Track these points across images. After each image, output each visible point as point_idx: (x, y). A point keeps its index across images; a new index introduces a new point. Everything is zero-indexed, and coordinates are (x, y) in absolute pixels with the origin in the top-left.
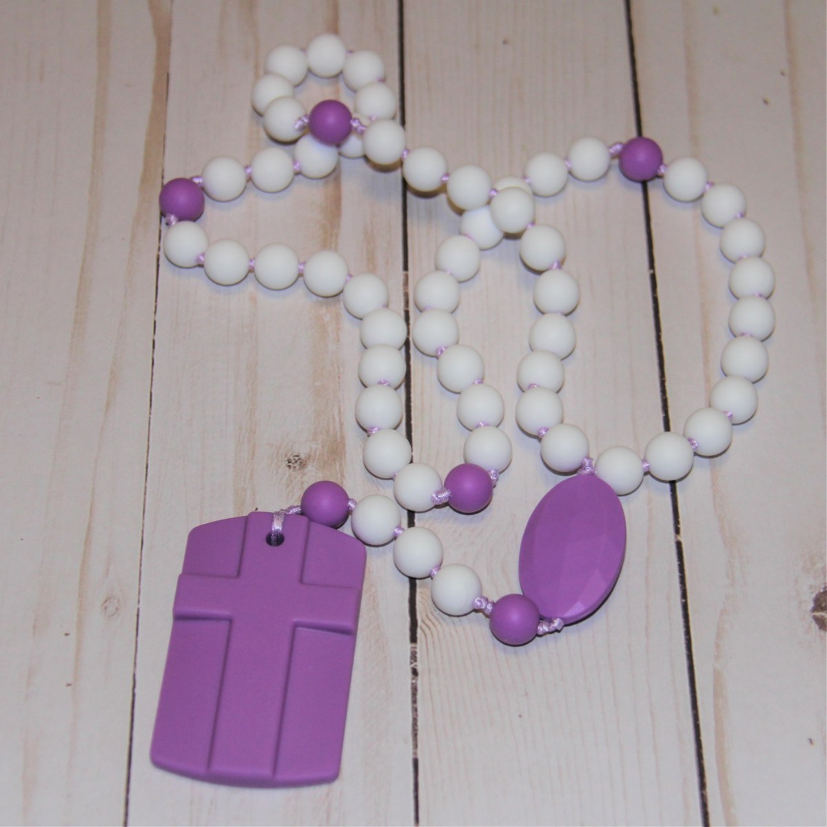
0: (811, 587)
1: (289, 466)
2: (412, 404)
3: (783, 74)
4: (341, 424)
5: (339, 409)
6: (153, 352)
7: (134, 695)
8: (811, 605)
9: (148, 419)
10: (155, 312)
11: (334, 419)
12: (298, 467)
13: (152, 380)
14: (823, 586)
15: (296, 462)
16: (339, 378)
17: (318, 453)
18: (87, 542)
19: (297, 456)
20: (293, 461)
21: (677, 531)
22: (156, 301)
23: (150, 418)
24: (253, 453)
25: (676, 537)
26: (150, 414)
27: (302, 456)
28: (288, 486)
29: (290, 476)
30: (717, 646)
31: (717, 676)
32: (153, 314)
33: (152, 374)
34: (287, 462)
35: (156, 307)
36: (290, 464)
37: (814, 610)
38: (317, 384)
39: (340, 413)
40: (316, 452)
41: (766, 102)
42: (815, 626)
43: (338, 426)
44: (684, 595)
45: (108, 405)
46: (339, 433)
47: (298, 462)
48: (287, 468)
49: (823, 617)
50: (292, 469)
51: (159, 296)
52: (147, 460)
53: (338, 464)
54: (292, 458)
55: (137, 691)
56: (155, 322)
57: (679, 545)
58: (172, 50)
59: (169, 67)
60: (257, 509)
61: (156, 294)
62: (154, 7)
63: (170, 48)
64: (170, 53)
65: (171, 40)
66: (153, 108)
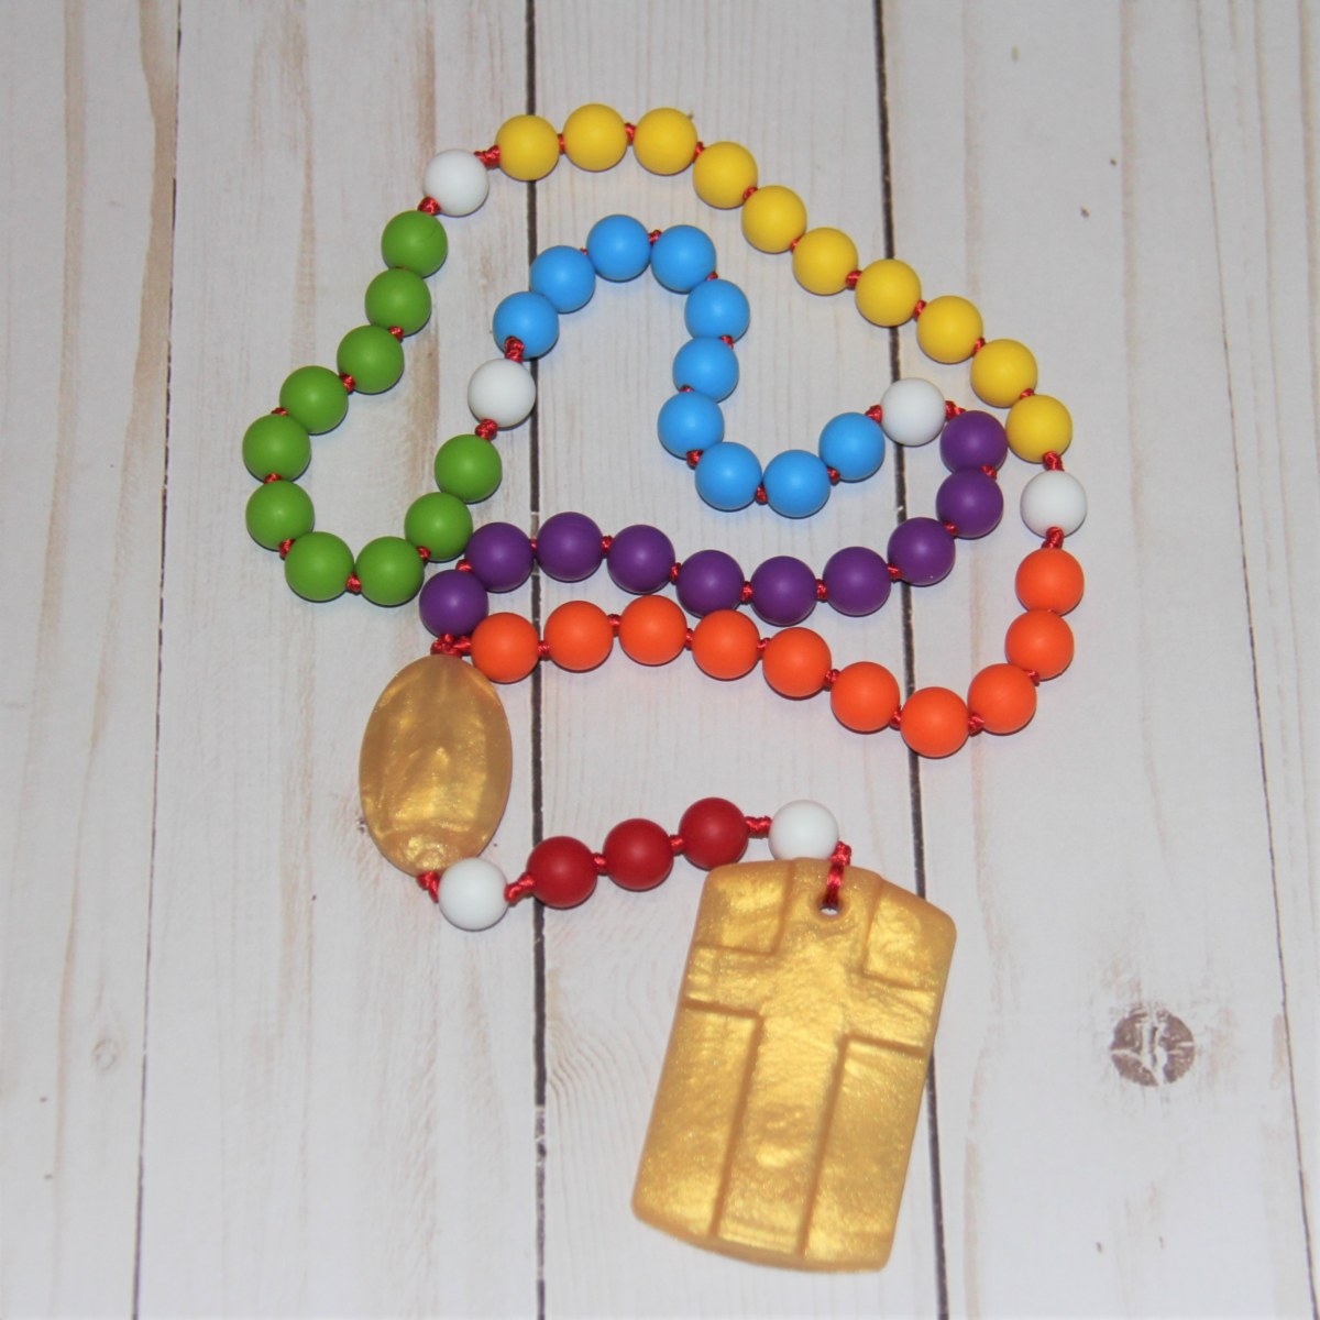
0: (1112, 1010)
1: (362, 829)
2: (543, 730)
3: (1113, 162)
6: (160, 649)
7: (141, 1189)
8: (1111, 1038)
9: (154, 757)
10: (162, 585)
13: (159, 695)
14: (1128, 1009)
18: (70, 956)
22: (163, 567)
23: (157, 756)
24: (309, 810)
26: (157, 749)
28: (360, 860)
29: (363, 844)
30: (974, 1105)
31: (971, 1152)
32: (158, 588)
33: (159, 685)
34: (358, 823)
35: (163, 577)
36: (363, 826)
37: (1115, 1045)
41: (1085, 213)
42: (1114, 1071)
45: (95, 737)
48: (359, 833)
49: (1126, 1056)
50: (365, 834)
51: (166, 558)
52: (154, 823)
55: (146, 1182)
56: (162, 601)
58: (179, 140)
59: (174, 169)
60: (314, 898)
61: (163, 555)
62: (150, 66)
63: (176, 136)
64: (176, 144)
65: (177, 121)
66: (152, 240)
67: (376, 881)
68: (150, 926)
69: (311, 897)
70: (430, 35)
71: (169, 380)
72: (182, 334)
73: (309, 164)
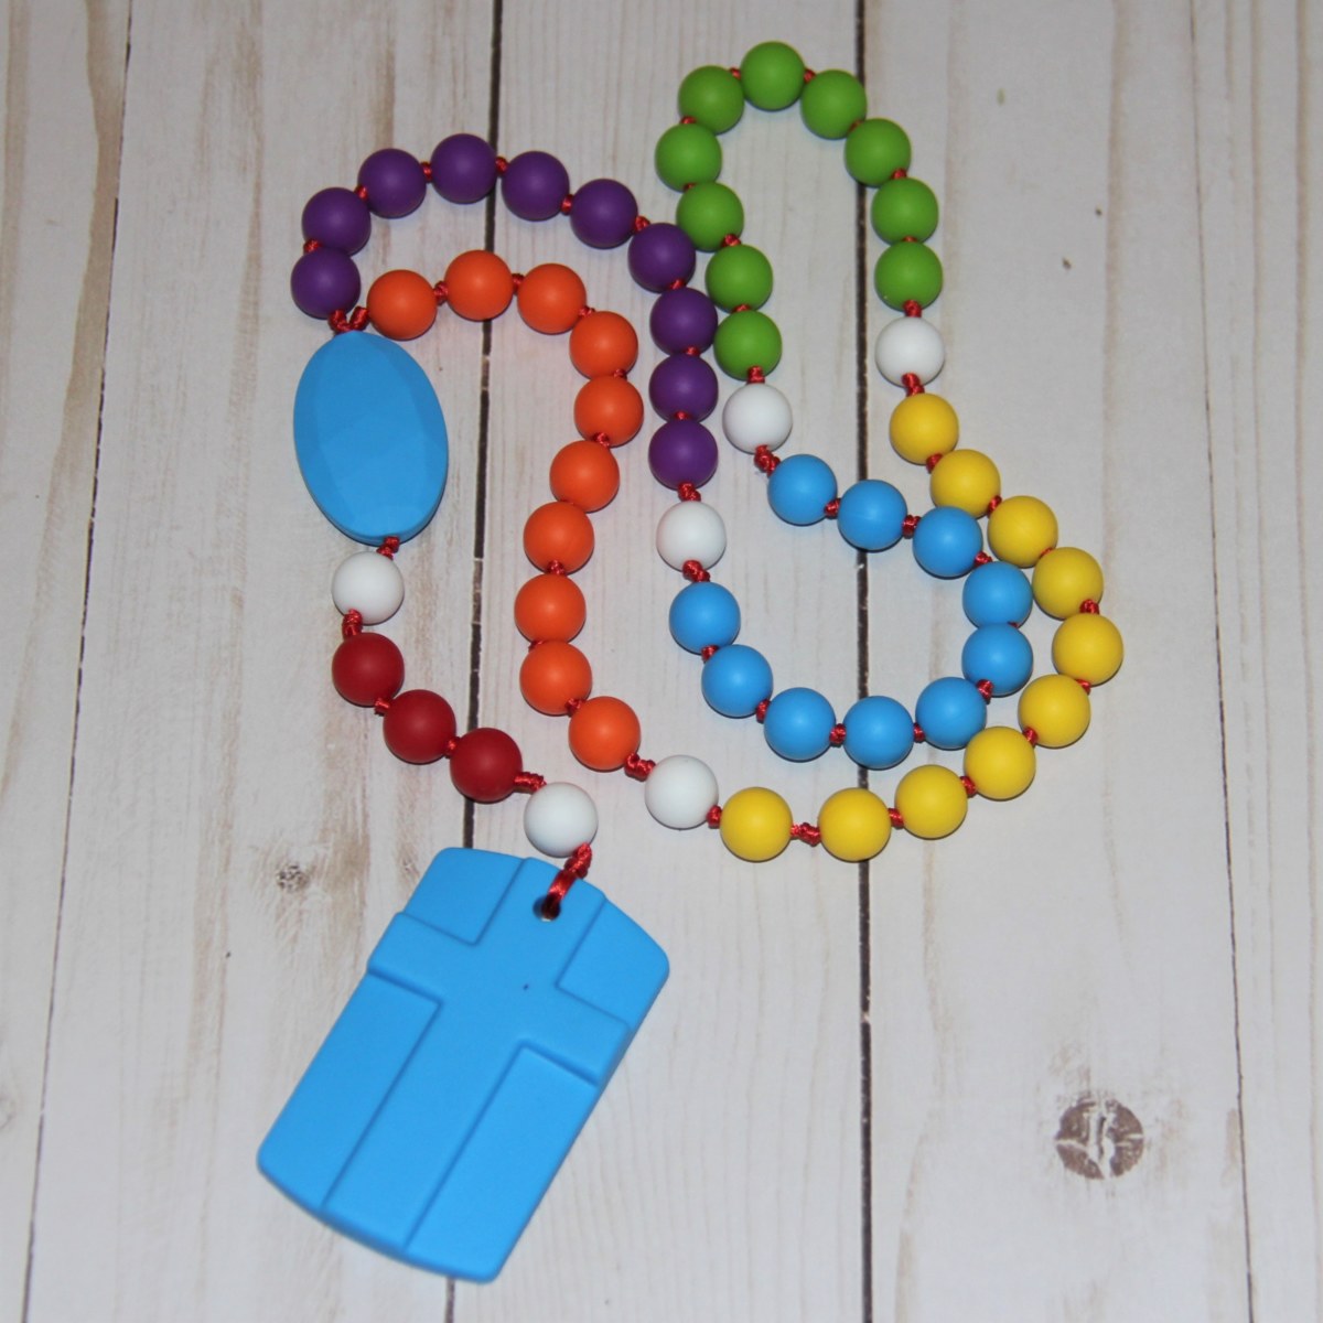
0: (1059, 1098)
1: (282, 885)
3: (1099, 213)
4: (366, 816)
5: (364, 791)
6: (79, 690)
7: (30, 1257)
8: (1056, 1128)
9: (66, 804)
10: (84, 623)
11: (355, 807)
12: (295, 887)
13: (75, 738)
14: (1076, 1097)
15: (293, 877)
16: (366, 737)
17: (326, 865)
19: (295, 867)
20: (288, 876)
21: (865, 1006)
22: (86, 603)
23: (70, 802)
24: (228, 862)
25: (862, 1016)
26: (71, 794)
27: (303, 868)
28: (278, 917)
29: (282, 900)
30: (910, 1194)
31: (905, 1242)
32: (80, 626)
33: (76, 727)
34: (278, 877)
35: (85, 614)
36: (284, 881)
37: (1061, 1136)
38: (332, 746)
39: (364, 796)
40: (324, 861)
41: (1067, 264)
42: (1058, 1162)
43: (360, 818)
44: (867, 1112)
46: (360, 831)
47: (296, 879)
48: (279, 888)
49: (1071, 1147)
50: (285, 890)
51: (90, 595)
52: (64, 872)
53: (357, 882)
54: (286, 871)
55: (37, 1249)
56: (83, 639)
57: (866, 1029)
58: (123, 159)
59: (117, 189)
60: (229, 955)
61: (87, 591)
62: (96, 80)
63: (121, 154)
64: (120, 163)
65: (122, 139)
66: (90, 262)
67: (295, 939)
68: (54, 979)
69: (225, 954)
70: (391, 57)
71: (101, 409)
72: (117, 362)
73: (258, 187)
